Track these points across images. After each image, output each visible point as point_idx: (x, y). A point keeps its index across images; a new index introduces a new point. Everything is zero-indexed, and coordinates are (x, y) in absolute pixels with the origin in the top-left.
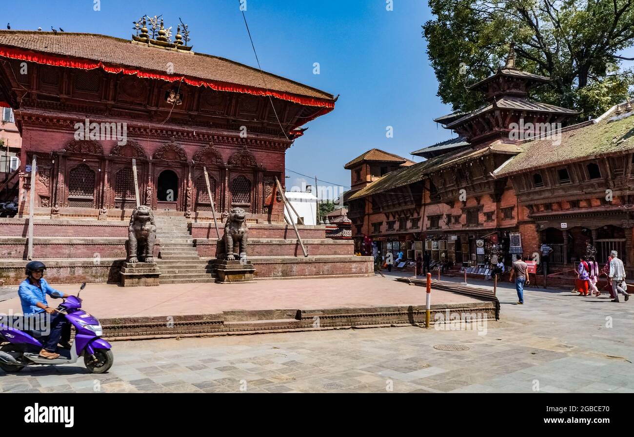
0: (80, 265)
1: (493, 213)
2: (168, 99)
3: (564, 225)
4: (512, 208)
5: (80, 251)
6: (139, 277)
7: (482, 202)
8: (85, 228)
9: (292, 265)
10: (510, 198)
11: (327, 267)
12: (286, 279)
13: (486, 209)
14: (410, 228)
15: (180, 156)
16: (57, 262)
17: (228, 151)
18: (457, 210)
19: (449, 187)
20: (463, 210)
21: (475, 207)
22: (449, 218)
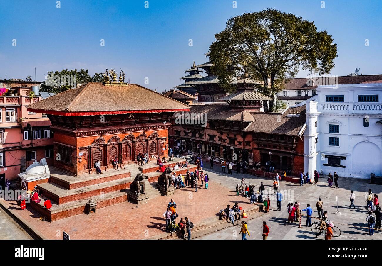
1: (242, 142)
3: (270, 153)
4: (250, 142)
7: (237, 137)
10: (249, 138)
13: (238, 140)
14: (198, 138)
18: (224, 137)
19: (221, 127)
20: (228, 138)
21: (233, 138)
22: (220, 139)
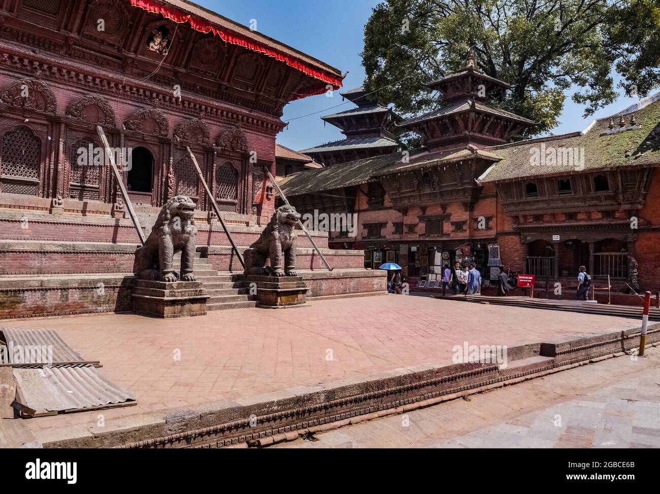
0: (76, 285)
1: (464, 222)
2: (151, 44)
3: (556, 238)
4: (489, 218)
5: (55, 263)
6: (182, 303)
7: (449, 210)
8: (49, 226)
9: (322, 281)
10: (487, 207)
11: (353, 283)
12: (317, 299)
13: (454, 218)
15: (160, 128)
16: (42, 281)
17: (214, 128)
18: (412, 218)
19: (405, 192)
20: (421, 219)
21: (439, 216)
22: (398, 227)
